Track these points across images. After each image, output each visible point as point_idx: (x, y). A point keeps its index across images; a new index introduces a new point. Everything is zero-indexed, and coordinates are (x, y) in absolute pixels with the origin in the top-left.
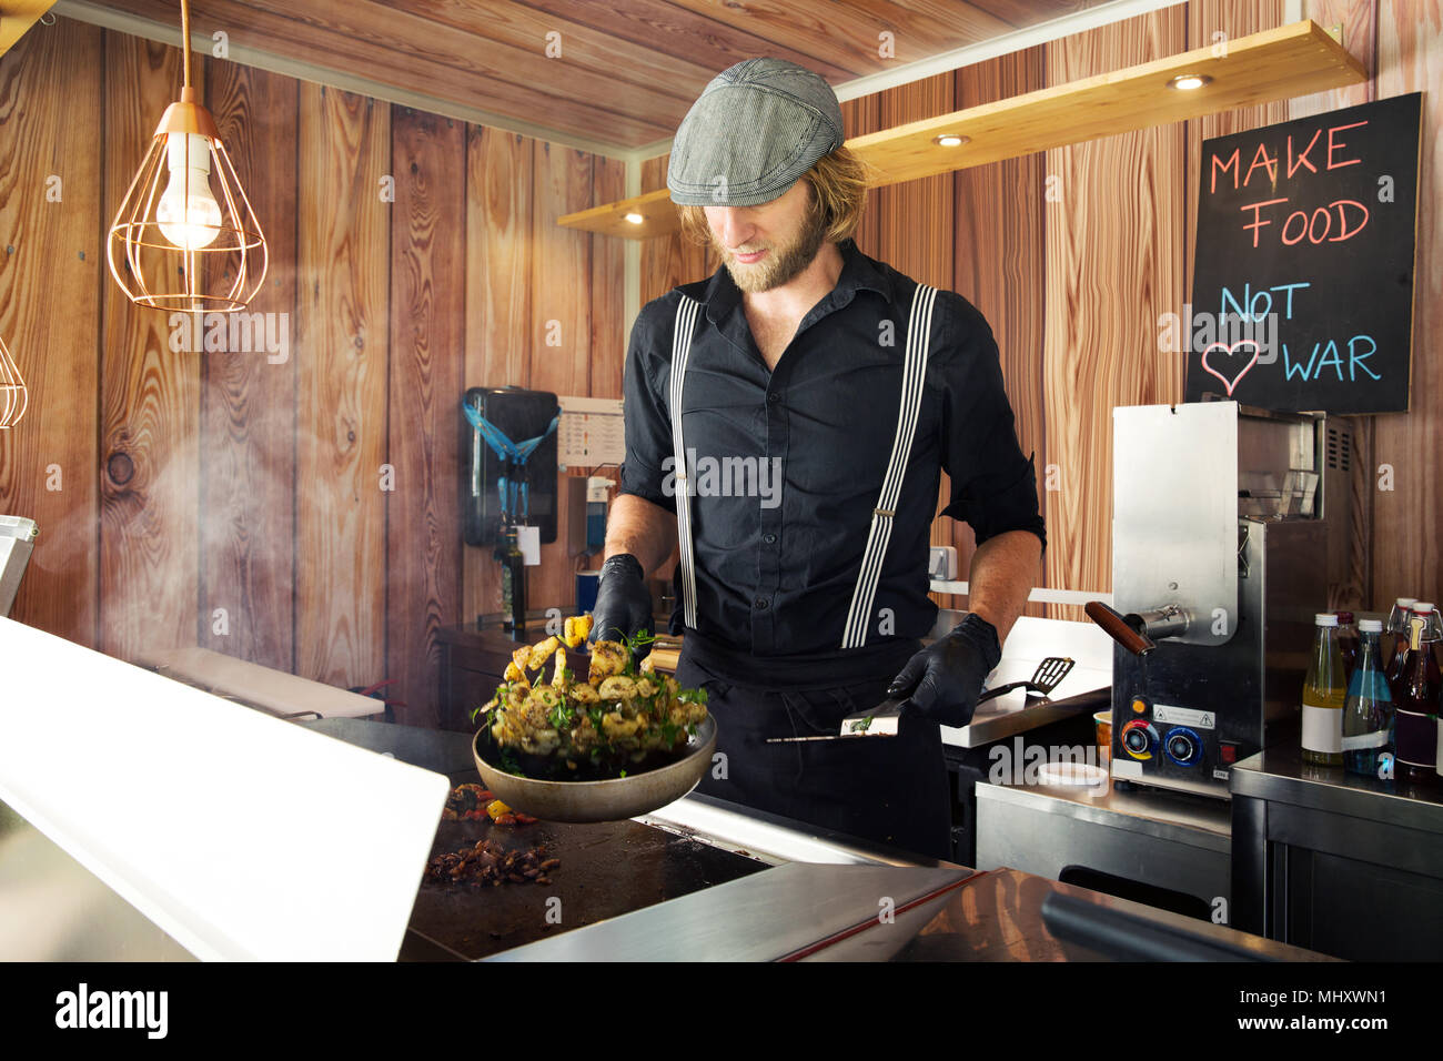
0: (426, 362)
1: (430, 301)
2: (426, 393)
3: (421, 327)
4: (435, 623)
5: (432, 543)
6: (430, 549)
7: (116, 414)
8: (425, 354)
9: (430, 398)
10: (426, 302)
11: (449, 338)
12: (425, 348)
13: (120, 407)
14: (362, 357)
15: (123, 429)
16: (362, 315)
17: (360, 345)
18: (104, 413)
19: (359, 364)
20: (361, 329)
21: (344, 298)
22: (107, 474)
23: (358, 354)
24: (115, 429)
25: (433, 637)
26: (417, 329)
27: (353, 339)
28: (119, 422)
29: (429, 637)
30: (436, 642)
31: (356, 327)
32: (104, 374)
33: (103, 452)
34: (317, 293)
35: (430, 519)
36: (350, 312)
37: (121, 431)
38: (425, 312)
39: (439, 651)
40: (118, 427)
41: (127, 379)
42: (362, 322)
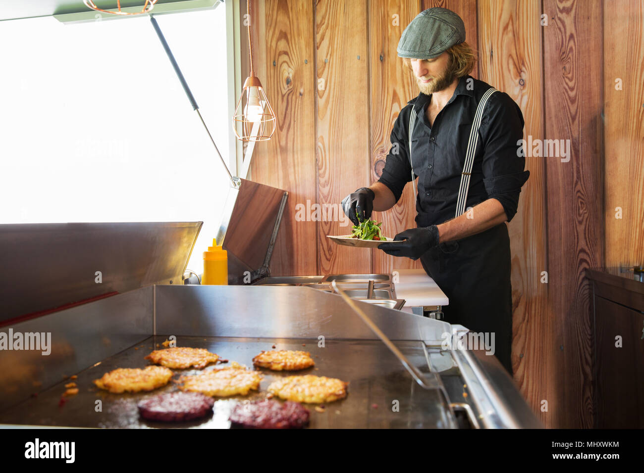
0: (572, 89)
1: (574, 48)
2: (573, 110)
3: (567, 66)
4: (585, 265)
5: (581, 211)
6: (580, 215)
7: (378, 140)
8: (571, 84)
9: (576, 112)
10: (571, 49)
11: (590, 70)
12: (571, 80)
13: (380, 135)
14: (524, 91)
15: (382, 147)
16: (523, 64)
17: (523, 84)
18: (372, 139)
19: (522, 97)
20: (522, 74)
21: (510, 56)
22: (374, 172)
23: (521, 90)
24: (377, 148)
25: (583, 275)
26: (564, 68)
27: (517, 81)
28: (380, 143)
29: (580, 274)
30: (585, 278)
31: (519, 72)
32: (371, 118)
33: (372, 160)
34: (492, 56)
35: (579, 194)
36: (514, 64)
37: (381, 149)
38: (570, 55)
39: (589, 285)
40: (379, 146)
41: (383, 120)
42: (524, 69)
